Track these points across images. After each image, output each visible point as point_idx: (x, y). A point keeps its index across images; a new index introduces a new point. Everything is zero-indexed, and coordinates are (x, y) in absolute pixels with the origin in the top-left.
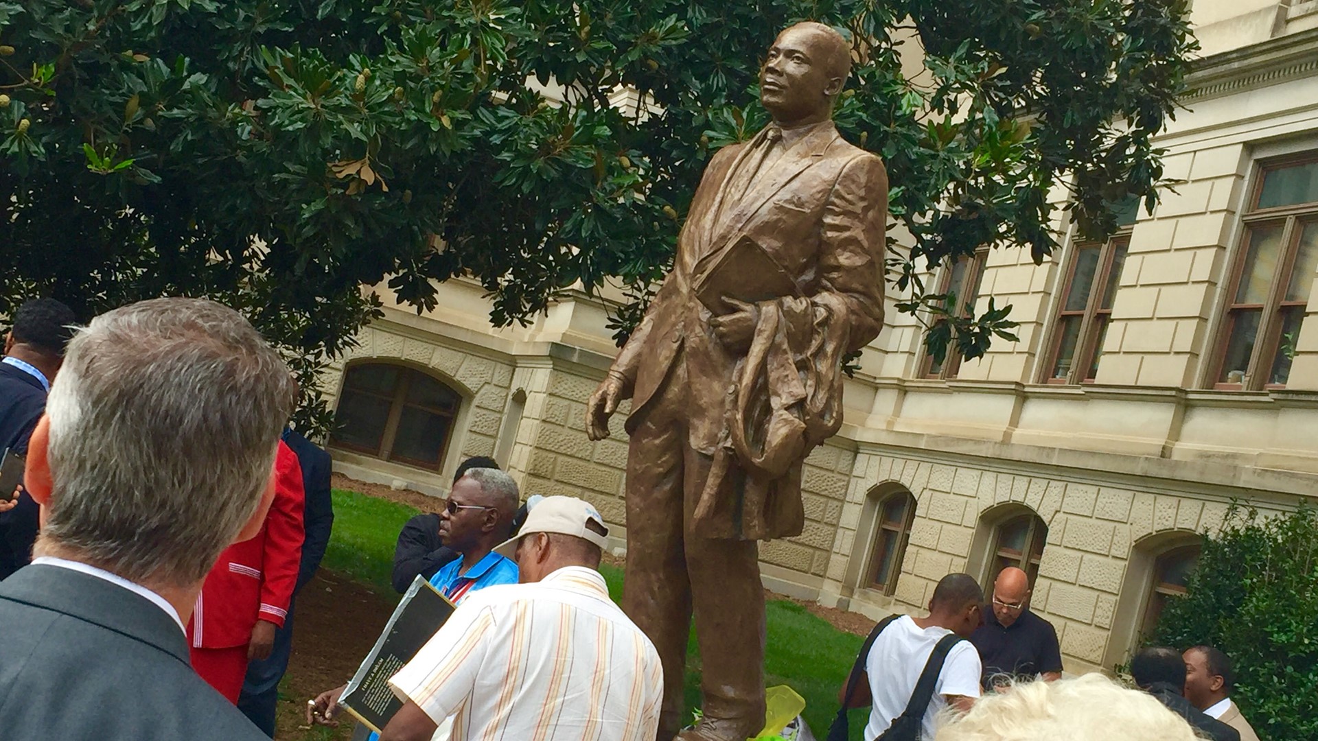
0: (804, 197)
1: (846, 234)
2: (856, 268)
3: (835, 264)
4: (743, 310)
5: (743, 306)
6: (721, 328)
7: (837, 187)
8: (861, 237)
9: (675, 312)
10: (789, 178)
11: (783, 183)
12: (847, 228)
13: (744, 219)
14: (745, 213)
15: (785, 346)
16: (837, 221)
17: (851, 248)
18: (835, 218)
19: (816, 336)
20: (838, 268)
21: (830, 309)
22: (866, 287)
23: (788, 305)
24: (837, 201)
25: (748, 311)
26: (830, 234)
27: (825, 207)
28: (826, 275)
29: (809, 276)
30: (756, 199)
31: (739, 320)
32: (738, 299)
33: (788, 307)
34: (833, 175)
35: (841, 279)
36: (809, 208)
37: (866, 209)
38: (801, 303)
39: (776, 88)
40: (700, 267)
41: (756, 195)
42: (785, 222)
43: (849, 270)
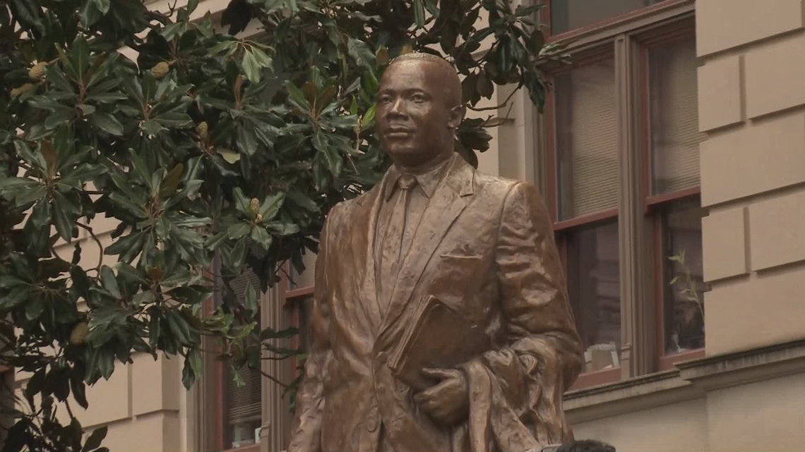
0: (471, 242)
1: (528, 271)
2: (547, 305)
3: (523, 306)
4: (447, 378)
5: (447, 373)
6: (431, 402)
7: (504, 224)
8: (542, 271)
9: (362, 400)
10: (447, 226)
11: (442, 234)
12: (526, 265)
13: (414, 281)
14: (412, 274)
15: (505, 404)
16: (515, 260)
17: (536, 285)
18: (512, 257)
19: (533, 386)
20: (528, 309)
21: (536, 354)
22: (561, 322)
23: (494, 360)
24: (507, 239)
25: (454, 379)
26: (509, 276)
27: (497, 249)
28: (513, 320)
29: (495, 326)
30: (419, 257)
31: (449, 389)
32: (439, 367)
33: (495, 362)
34: (495, 213)
35: (534, 320)
36: (480, 254)
37: (538, 240)
38: (506, 355)
39: (405, 134)
40: (383, 344)
41: (417, 253)
42: (459, 274)
43: (541, 308)
